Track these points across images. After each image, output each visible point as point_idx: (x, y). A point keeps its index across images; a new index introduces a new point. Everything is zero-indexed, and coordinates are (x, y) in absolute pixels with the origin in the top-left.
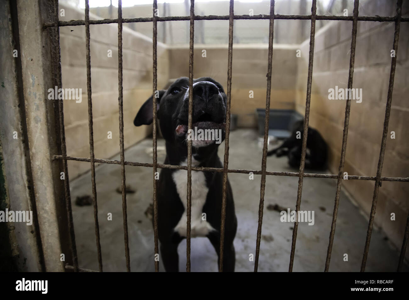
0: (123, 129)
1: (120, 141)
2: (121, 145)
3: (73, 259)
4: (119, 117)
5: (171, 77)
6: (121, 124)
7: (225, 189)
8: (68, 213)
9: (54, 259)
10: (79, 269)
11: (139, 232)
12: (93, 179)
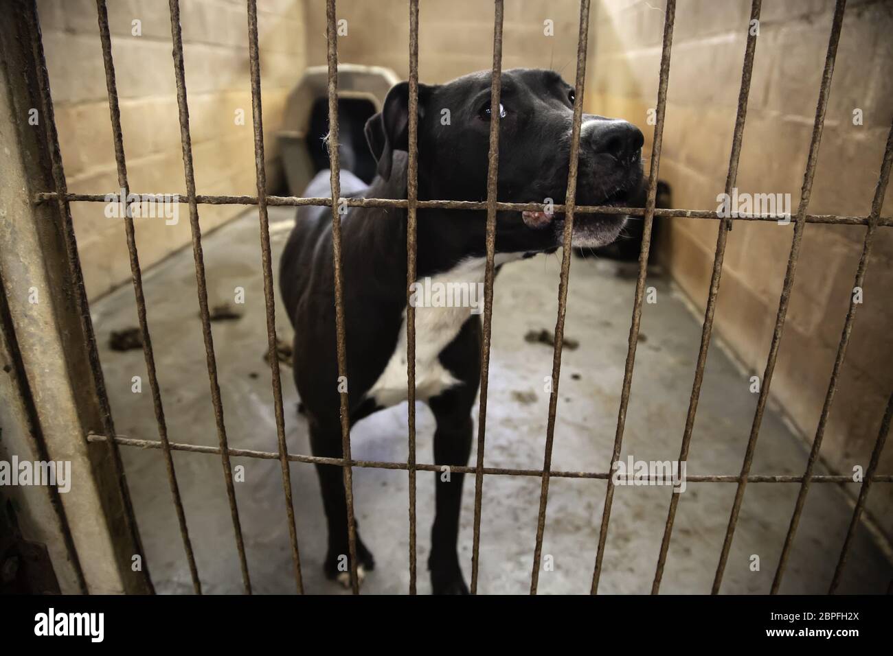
0: (187, 122)
1: (184, 150)
2: (186, 158)
3: (103, 420)
4: (178, 95)
5: (311, 63)
6: (183, 110)
7: (411, 242)
8: (82, 318)
9: (62, 423)
10: (116, 440)
11: (254, 397)
12: (130, 239)
